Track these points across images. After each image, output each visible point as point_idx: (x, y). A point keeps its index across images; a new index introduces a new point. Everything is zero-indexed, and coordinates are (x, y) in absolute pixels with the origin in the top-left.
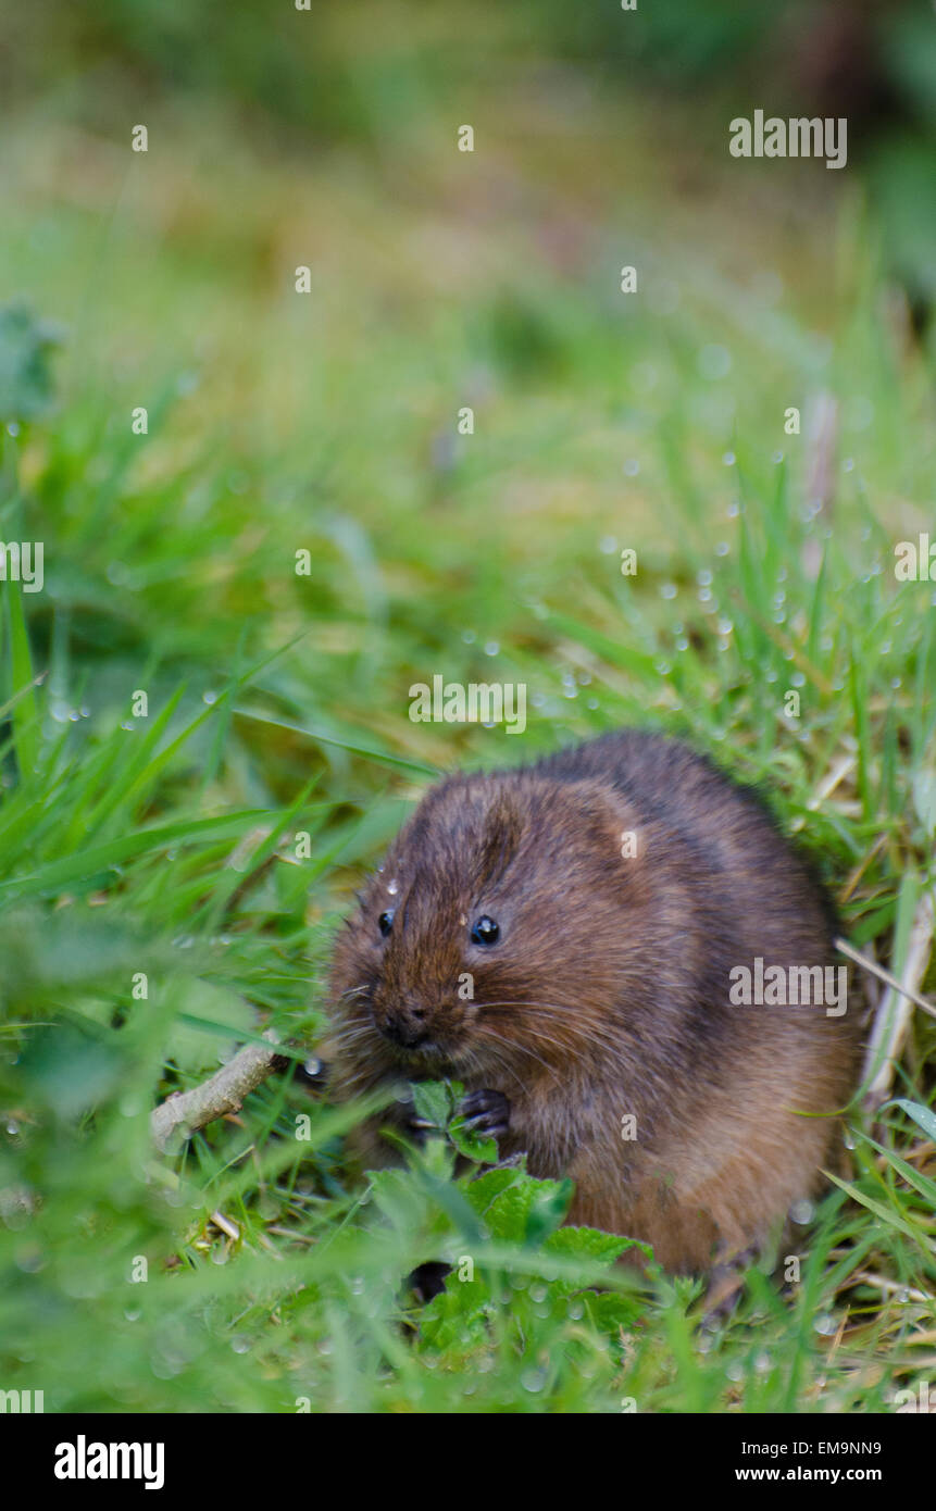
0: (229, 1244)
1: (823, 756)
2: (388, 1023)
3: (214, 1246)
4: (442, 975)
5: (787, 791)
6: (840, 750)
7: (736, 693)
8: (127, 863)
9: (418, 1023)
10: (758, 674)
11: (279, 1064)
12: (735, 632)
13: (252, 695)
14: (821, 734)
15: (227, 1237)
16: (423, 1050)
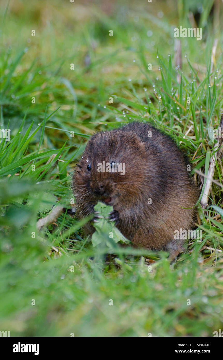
0: (56, 253)
1: (186, 126)
2: (95, 190)
3: (52, 254)
4: (106, 177)
5: (177, 135)
6: (190, 124)
7: (164, 112)
8: (23, 165)
9: (102, 189)
10: (169, 108)
11: (64, 210)
12: (162, 98)
13: (49, 122)
14: (185, 120)
15: (55, 251)
16: (104, 195)
